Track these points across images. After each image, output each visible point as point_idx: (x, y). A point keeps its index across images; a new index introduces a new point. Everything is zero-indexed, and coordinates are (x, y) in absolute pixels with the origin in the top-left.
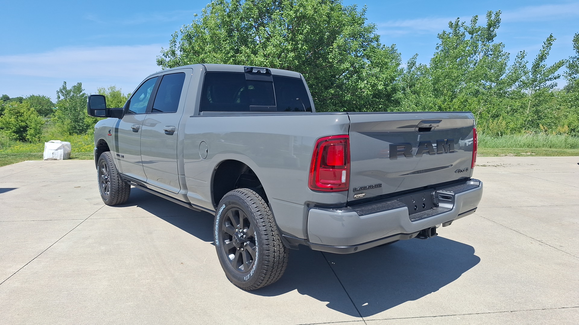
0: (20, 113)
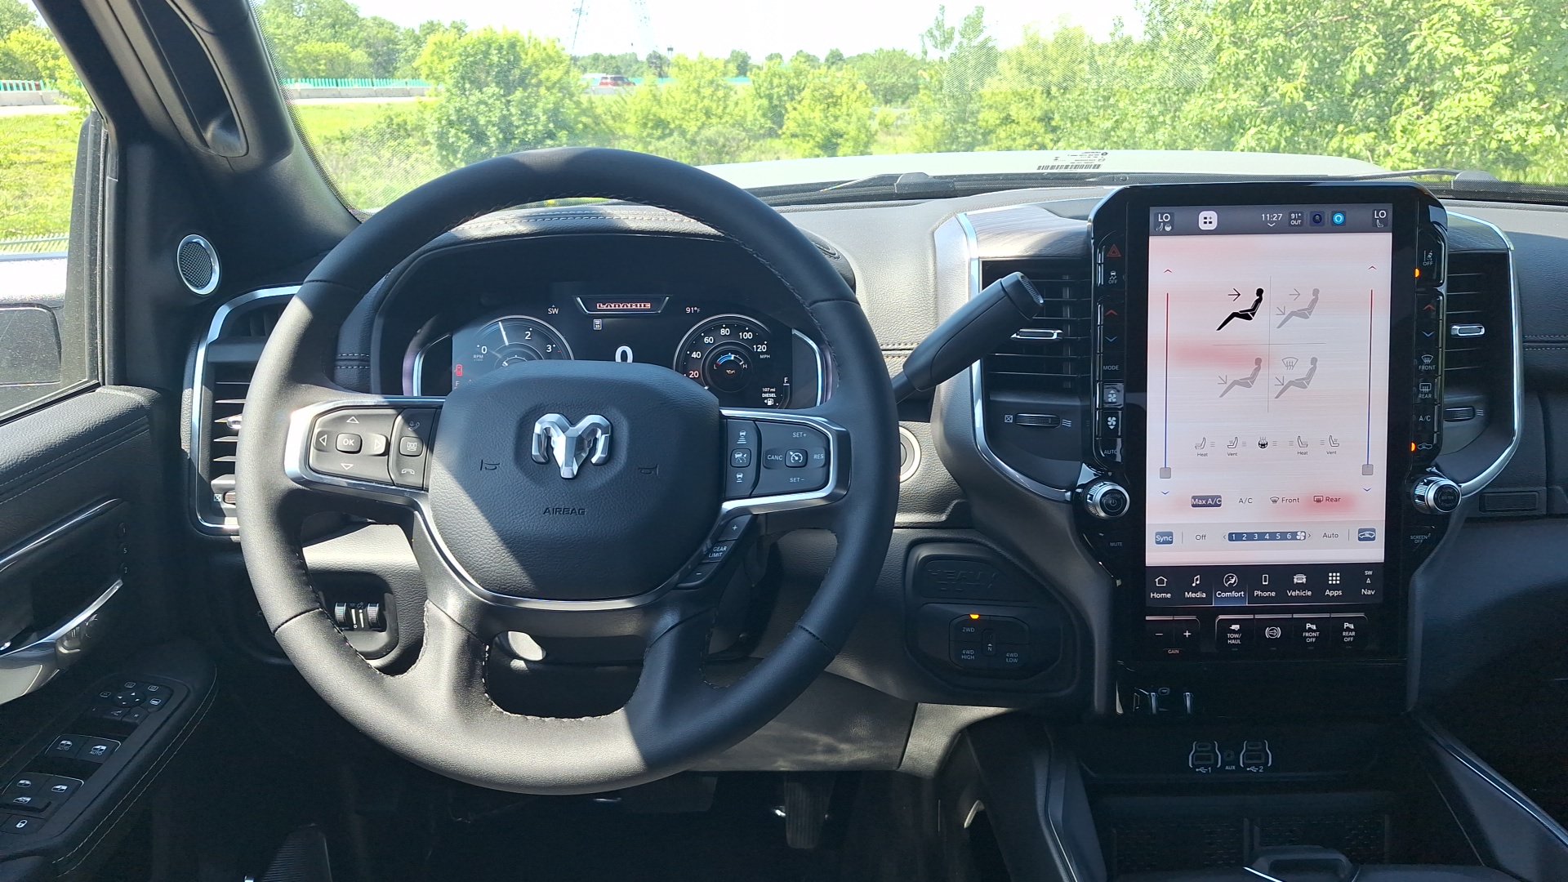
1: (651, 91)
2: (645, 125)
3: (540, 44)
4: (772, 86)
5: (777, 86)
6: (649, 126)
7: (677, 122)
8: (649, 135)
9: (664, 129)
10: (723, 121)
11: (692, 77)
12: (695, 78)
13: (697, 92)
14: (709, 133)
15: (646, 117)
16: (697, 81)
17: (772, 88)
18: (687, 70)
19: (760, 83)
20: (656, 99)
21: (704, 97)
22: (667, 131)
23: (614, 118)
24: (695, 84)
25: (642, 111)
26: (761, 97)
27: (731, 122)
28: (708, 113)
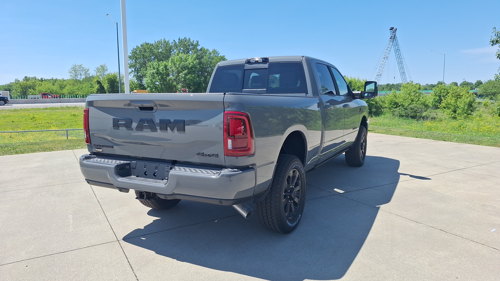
0: (459, 95)
1: (394, 94)
2: (391, 104)
3: (361, 82)
4: (441, 92)
5: (443, 93)
6: (392, 104)
7: (401, 103)
8: (392, 107)
9: (397, 105)
10: (418, 103)
11: (408, 90)
12: (409, 90)
13: (409, 94)
14: (412, 106)
15: (391, 102)
16: (409, 91)
17: (441, 93)
18: (406, 88)
19: (437, 92)
20: (395, 96)
21: (411, 96)
22: (398, 106)
23: (382, 102)
24: (409, 92)
25: (390, 100)
26: (436, 96)
27: (420, 103)
28: (412, 101)
